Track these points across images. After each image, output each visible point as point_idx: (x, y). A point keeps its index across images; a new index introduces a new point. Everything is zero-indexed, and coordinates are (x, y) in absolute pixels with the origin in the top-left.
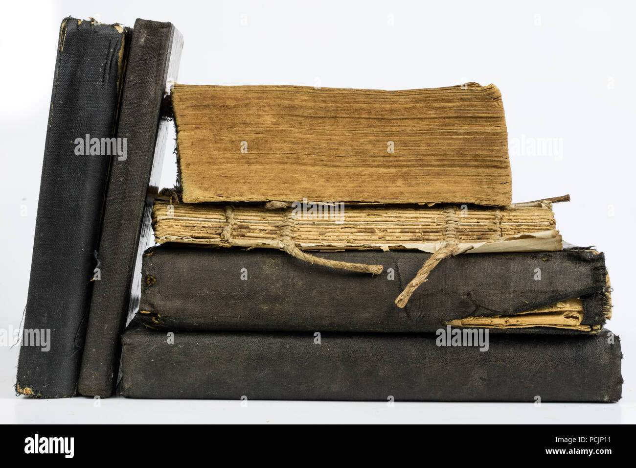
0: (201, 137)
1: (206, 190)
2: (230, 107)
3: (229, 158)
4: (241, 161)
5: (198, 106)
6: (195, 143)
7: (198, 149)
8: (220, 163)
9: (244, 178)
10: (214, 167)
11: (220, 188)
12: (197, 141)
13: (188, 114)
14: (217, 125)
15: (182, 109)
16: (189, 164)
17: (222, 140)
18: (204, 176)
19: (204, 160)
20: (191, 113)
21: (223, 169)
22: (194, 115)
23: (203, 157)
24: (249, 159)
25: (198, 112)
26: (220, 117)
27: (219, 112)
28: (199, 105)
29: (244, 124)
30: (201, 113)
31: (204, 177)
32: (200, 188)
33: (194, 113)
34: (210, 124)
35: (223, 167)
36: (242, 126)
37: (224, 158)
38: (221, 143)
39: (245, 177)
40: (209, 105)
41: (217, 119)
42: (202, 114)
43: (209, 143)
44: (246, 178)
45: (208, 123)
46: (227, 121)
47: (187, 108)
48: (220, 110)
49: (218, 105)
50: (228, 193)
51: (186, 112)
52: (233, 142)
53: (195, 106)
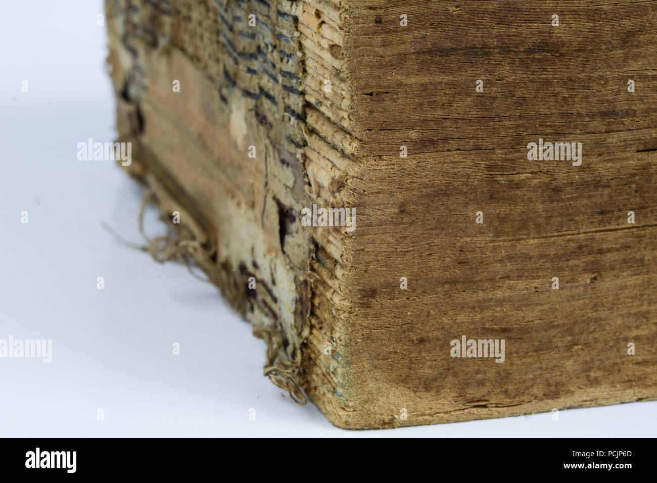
0: (439, 181)
1: (427, 388)
2: (563, 50)
3: (531, 258)
4: (571, 263)
5: (445, 52)
6: (412, 207)
7: (420, 230)
8: (492, 280)
9: (570, 331)
10: (468, 297)
11: (479, 376)
12: (421, 197)
13: (401, 84)
14: (506, 128)
15: (381, 66)
16: (373, 293)
17: (518, 186)
18: (424, 335)
19: (436, 275)
20: (413, 80)
21: (500, 302)
22: (424, 87)
23: (434, 262)
24: (601, 252)
25: (440, 78)
26: (518, 93)
27: (520, 74)
28: (448, 44)
29: (604, 114)
30: (450, 78)
31: (422, 341)
32: (404, 381)
33: (424, 79)
34: (476, 124)
35: (499, 294)
36: (598, 124)
37: (510, 258)
38: (510, 201)
39: (575, 323)
40: (485, 46)
41: (510, 101)
42: (454, 85)
43: (466, 205)
44: (577, 329)
45: (469, 121)
46: (543, 110)
47: (402, 59)
48: (524, 65)
49: (523, 42)
50: (506, 392)
51: (394, 77)
52: (557, 190)
53: (430, 52)
